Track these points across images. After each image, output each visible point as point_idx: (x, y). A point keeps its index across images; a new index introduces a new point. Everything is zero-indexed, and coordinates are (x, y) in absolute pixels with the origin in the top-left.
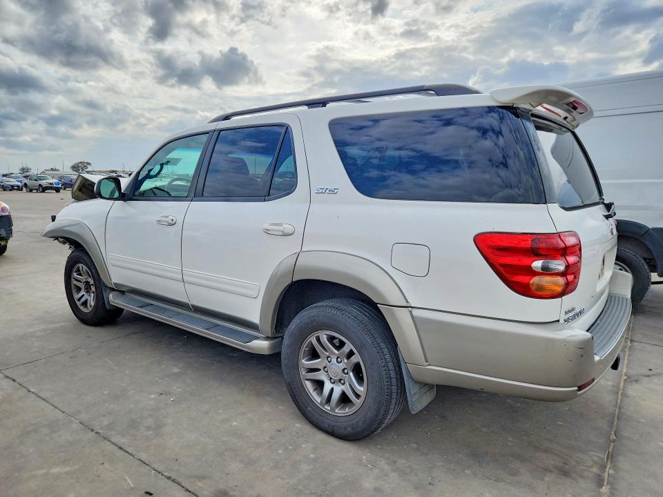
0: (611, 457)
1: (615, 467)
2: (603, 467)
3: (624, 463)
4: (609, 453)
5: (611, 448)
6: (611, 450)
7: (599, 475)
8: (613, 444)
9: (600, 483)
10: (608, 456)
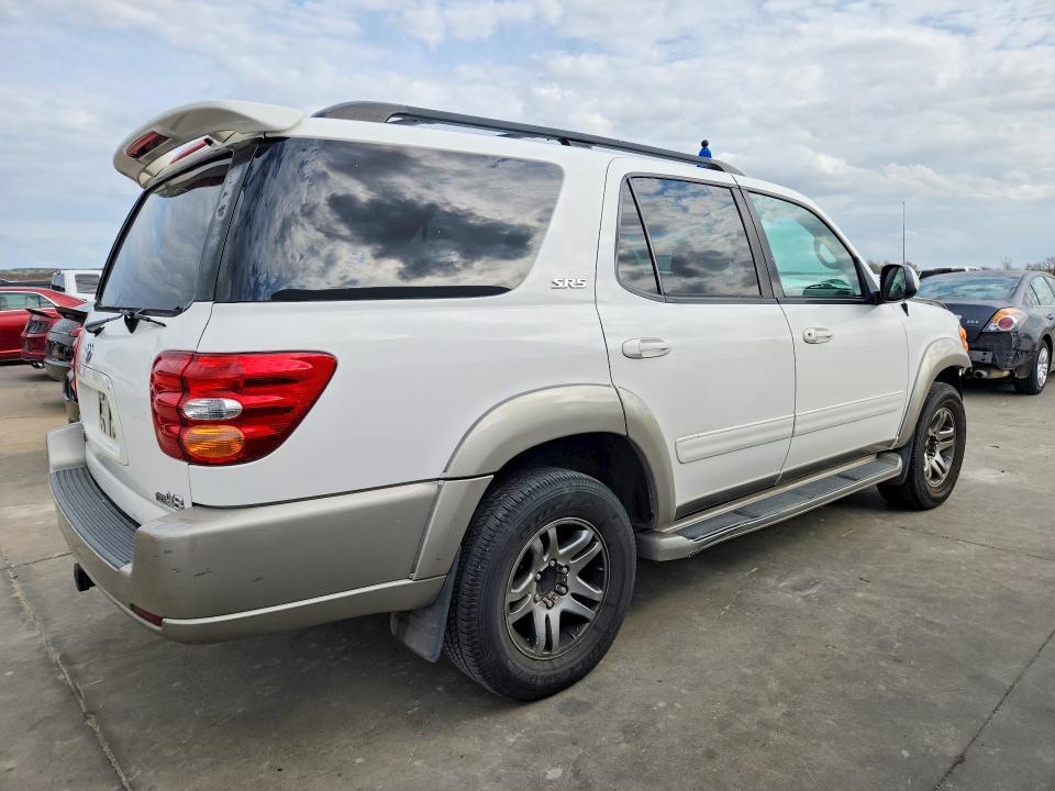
0: (74, 694)
1: (62, 684)
2: (74, 675)
3: (53, 695)
4: (80, 694)
5: (83, 706)
6: (81, 701)
7: (71, 665)
8: (84, 710)
9: (66, 659)
10: (78, 691)
